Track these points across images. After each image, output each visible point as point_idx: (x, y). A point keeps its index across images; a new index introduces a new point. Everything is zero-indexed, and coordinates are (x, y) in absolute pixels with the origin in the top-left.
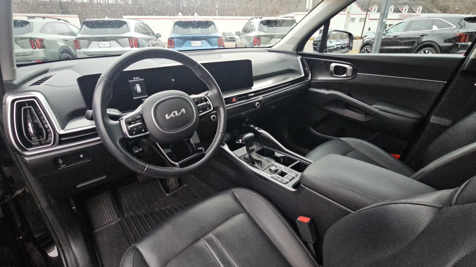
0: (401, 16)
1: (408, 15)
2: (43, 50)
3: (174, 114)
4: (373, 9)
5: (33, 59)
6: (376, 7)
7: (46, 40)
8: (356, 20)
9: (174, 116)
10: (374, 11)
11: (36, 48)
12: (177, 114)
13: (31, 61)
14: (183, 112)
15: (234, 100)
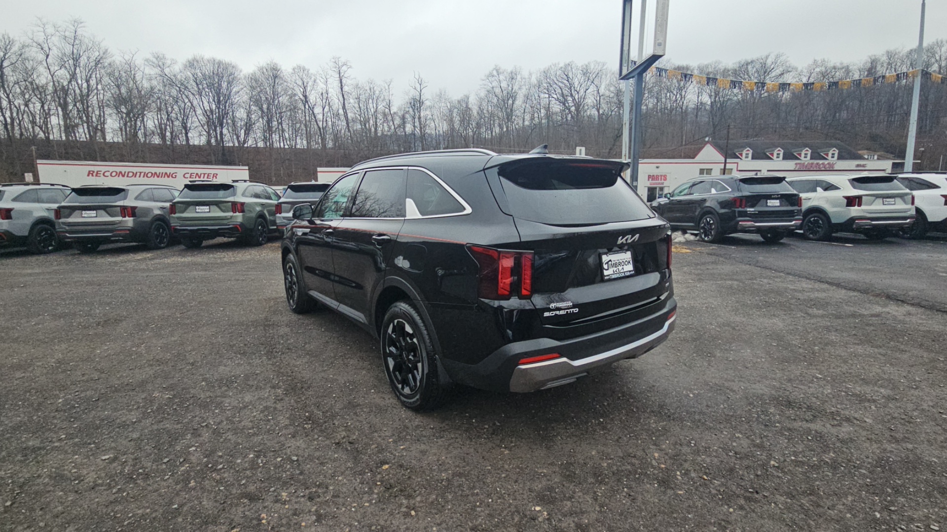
0: (798, 166)
1: (812, 164)
2: (242, 215)
4: (744, 155)
6: (748, 150)
7: (247, 204)
8: (713, 172)
10: (747, 157)
11: (236, 212)
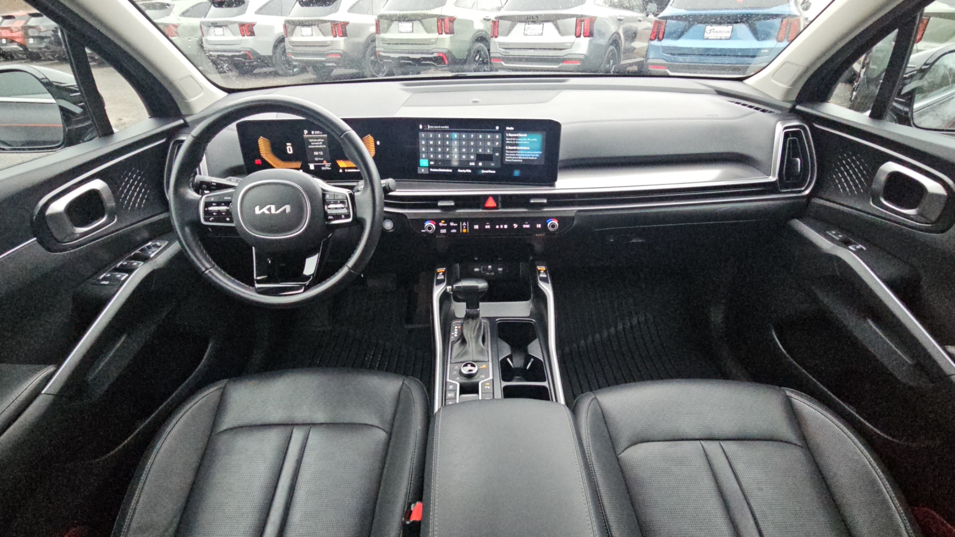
2: (451, 37)
3: (269, 210)
5: (434, 50)
7: (460, 19)
9: (267, 212)
11: (442, 34)
12: (273, 211)
13: (432, 54)
14: (285, 209)
15: (491, 203)
